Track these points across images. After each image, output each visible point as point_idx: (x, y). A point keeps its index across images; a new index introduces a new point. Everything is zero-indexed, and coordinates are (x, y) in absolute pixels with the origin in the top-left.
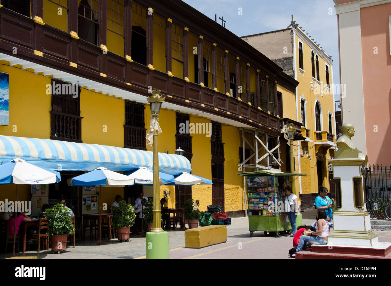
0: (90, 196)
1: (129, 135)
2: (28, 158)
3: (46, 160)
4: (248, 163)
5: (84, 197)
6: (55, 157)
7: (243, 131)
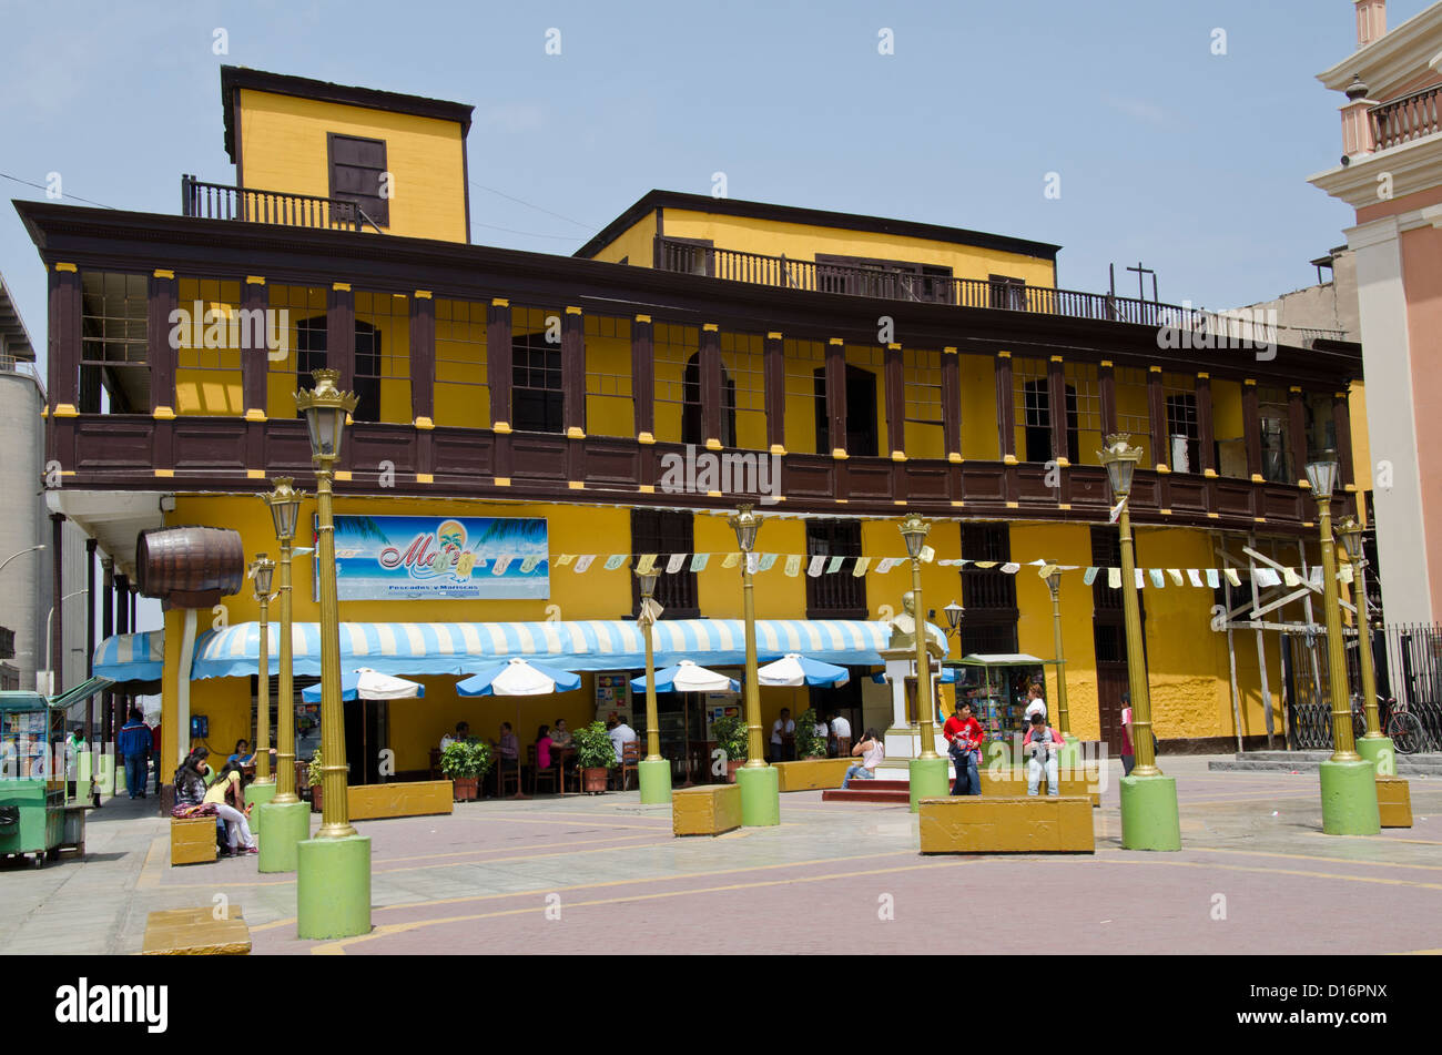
0: (723, 708)
1: (818, 588)
2: (543, 655)
3: (577, 655)
4: (1236, 619)
5: (708, 709)
6: (593, 651)
7: (1222, 538)
